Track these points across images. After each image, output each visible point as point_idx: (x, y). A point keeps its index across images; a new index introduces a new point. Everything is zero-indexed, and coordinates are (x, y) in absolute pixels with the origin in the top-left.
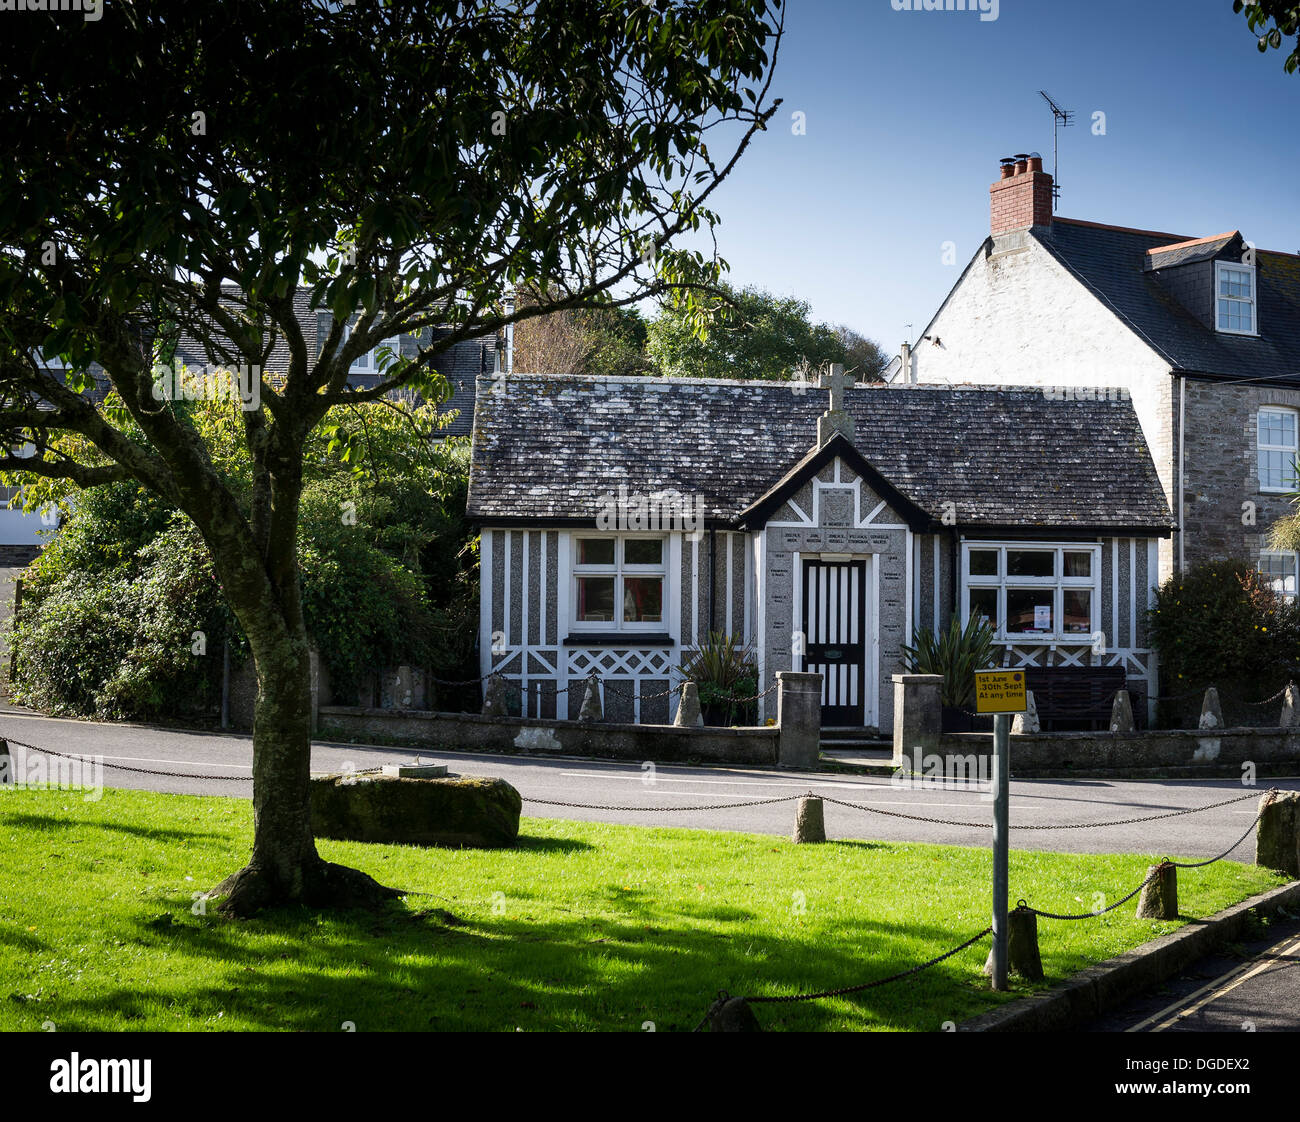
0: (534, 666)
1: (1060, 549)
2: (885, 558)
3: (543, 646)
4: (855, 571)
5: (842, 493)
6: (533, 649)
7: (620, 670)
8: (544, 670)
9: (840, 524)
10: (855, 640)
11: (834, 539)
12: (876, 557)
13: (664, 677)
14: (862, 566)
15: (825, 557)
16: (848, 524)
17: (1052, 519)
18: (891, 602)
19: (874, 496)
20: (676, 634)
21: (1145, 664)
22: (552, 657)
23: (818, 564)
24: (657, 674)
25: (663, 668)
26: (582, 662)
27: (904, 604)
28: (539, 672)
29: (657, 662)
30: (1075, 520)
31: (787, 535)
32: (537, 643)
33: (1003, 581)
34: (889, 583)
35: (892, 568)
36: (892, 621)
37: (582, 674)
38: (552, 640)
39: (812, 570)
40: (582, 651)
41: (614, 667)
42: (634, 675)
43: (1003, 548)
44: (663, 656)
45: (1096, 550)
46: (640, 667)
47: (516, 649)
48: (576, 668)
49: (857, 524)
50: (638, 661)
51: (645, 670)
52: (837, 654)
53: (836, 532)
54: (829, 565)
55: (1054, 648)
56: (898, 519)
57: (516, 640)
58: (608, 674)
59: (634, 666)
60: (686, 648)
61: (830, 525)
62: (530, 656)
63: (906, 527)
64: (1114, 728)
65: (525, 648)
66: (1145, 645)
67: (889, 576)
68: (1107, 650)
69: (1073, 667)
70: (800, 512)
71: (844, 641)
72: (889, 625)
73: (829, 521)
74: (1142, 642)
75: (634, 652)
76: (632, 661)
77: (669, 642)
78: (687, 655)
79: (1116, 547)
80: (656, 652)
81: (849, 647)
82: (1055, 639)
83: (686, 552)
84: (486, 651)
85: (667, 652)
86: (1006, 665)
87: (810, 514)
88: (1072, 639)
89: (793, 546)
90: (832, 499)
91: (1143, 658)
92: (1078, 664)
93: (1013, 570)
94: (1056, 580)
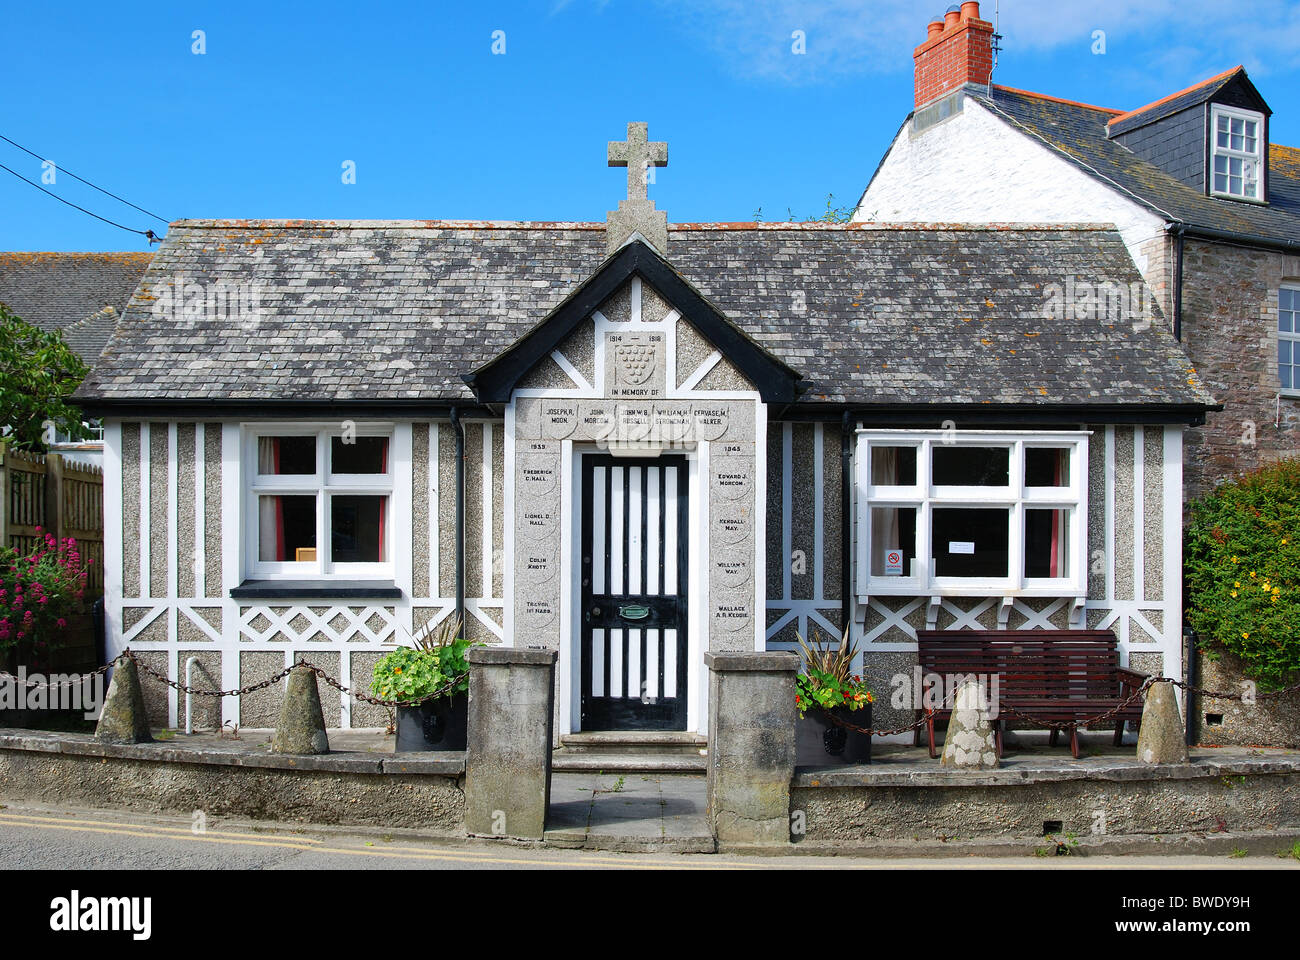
0: (186, 631)
1: (1017, 445)
2: (720, 447)
3: (201, 600)
4: (672, 473)
5: (644, 340)
6: (185, 604)
7: (317, 636)
8: (200, 636)
9: (642, 392)
10: (671, 589)
12: (703, 448)
13: (387, 647)
14: (682, 464)
15: (613, 451)
16: (654, 392)
17: (1008, 397)
18: (730, 524)
19: (700, 344)
20: (404, 584)
21: (1158, 624)
22: (212, 614)
23: (609, 461)
24: (376, 643)
25: (385, 632)
26: (259, 622)
27: (751, 528)
28: (195, 639)
29: (376, 623)
30: (1043, 396)
31: (551, 412)
32: (192, 595)
33: (924, 494)
34: (726, 490)
35: (731, 466)
36: (730, 555)
37: (260, 642)
38: (212, 590)
39: (599, 473)
40: (261, 607)
41: (310, 632)
42: (340, 643)
43: (924, 444)
44: (383, 613)
45: (1078, 447)
46: (349, 632)
47: (159, 605)
48: (251, 632)
49: (670, 392)
50: (346, 622)
51: (356, 636)
52: (642, 613)
53: (635, 406)
54: (626, 463)
55: (1008, 602)
56: (741, 382)
57: (157, 590)
58: (299, 642)
59: (339, 630)
60: (421, 602)
61: (624, 392)
62: (180, 615)
63: (756, 395)
64: (1147, 755)
65: (172, 602)
66: (1158, 597)
67: (726, 480)
68: (1096, 604)
69: (1038, 633)
70: (573, 373)
71: (653, 590)
72: (725, 562)
73: (620, 387)
74: (1154, 590)
75: (339, 607)
76: (337, 622)
77: (394, 594)
78: (420, 615)
79: (1110, 440)
80: (374, 607)
81: (661, 600)
82: (1012, 584)
83: (419, 454)
84: (114, 604)
85: (391, 609)
86: (930, 628)
87: (589, 376)
88: (1039, 587)
89: (563, 429)
90: (627, 349)
91: (1156, 616)
92: (1048, 626)
93: (940, 477)
94: (1013, 492)
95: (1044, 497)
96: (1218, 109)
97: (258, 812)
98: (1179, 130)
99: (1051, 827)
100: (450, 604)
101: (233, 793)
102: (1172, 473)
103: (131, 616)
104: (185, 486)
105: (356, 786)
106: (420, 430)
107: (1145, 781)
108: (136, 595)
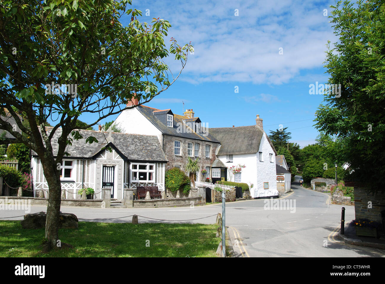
1: (148, 165)
2: (119, 166)
9: (110, 159)
10: (112, 182)
12: (117, 166)
13: (73, 189)
14: (114, 167)
15: (107, 166)
16: (112, 159)
17: (147, 159)
18: (120, 174)
19: (117, 154)
20: (75, 180)
21: (162, 186)
23: (106, 167)
24: (71, 188)
25: (72, 187)
27: (122, 175)
28: (46, 188)
29: (71, 186)
30: (151, 160)
31: (100, 161)
33: (138, 170)
34: (119, 171)
35: (120, 168)
36: (120, 178)
39: (104, 168)
43: (138, 164)
45: (154, 165)
46: (68, 187)
47: (41, 183)
49: (114, 159)
50: (67, 186)
51: (69, 187)
52: (109, 184)
53: (109, 161)
54: (108, 167)
55: (147, 183)
56: (121, 158)
57: (41, 181)
59: (66, 187)
60: (77, 183)
62: (44, 185)
63: (123, 160)
64: (163, 198)
65: (43, 183)
66: (162, 183)
67: (119, 169)
68: (156, 184)
69: (150, 187)
70: (103, 156)
71: (110, 182)
73: (108, 158)
74: (162, 182)
75: (67, 184)
76: (66, 186)
77: (74, 182)
78: (77, 184)
79: (157, 164)
80: (71, 184)
81: (111, 183)
82: (147, 181)
83: (78, 164)
84: (35, 183)
85: (73, 184)
86: (138, 186)
87: (105, 157)
88: (150, 181)
89: (101, 163)
90: (109, 154)
91: (162, 185)
92: (151, 186)
93: (140, 168)
94: (147, 170)
95: (151, 171)
96: (168, 115)
97: (81, 206)
98: (163, 117)
99: (155, 205)
100: (81, 183)
102: (164, 168)
103: (37, 185)
105: (91, 202)
106: (78, 161)
107: (163, 201)
108: (38, 182)
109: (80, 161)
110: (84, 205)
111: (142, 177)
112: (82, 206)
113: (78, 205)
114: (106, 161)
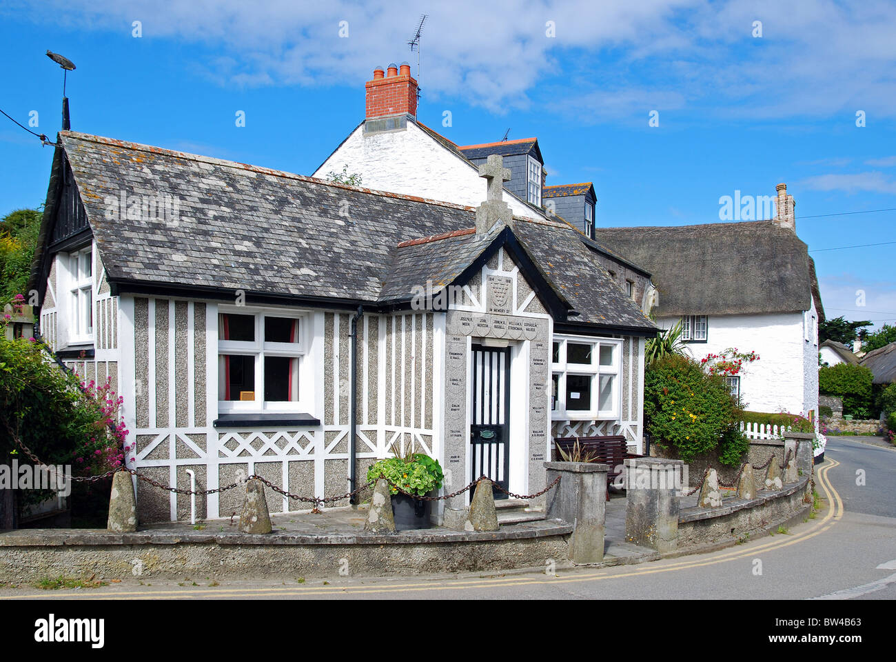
0: (183, 451)
1: (597, 344)
2: (535, 344)
3: (192, 429)
4: (503, 355)
5: (504, 281)
6: (181, 432)
7: (269, 452)
8: (192, 454)
9: (502, 311)
10: (502, 422)
11: (498, 325)
12: (527, 345)
13: (310, 457)
14: (508, 351)
15: (488, 343)
16: (508, 311)
17: (594, 320)
18: (538, 386)
19: (526, 286)
20: (318, 414)
21: (635, 432)
22: (200, 439)
24: (304, 455)
25: (309, 448)
26: (232, 444)
27: (546, 388)
28: (188, 457)
29: (303, 442)
30: (605, 320)
31: (463, 319)
32: (185, 425)
33: (563, 367)
34: (537, 368)
35: (539, 354)
36: (538, 403)
37: (232, 457)
38: (200, 422)
40: (232, 434)
41: (264, 449)
42: (282, 456)
43: (563, 341)
44: (308, 435)
45: (618, 345)
46: (288, 448)
47: (163, 433)
48: (226, 451)
49: (515, 312)
50: (286, 442)
51: (292, 451)
52: (490, 434)
53: (499, 318)
54: (491, 350)
55: (590, 423)
56: (542, 309)
57: (162, 422)
58: (257, 456)
59: (282, 447)
60: (329, 428)
61: (495, 310)
62: (178, 439)
63: (549, 317)
65: (172, 430)
66: (636, 419)
67: (534, 366)
68: (619, 423)
69: (597, 438)
71: (494, 422)
72: (536, 406)
73: (493, 307)
75: (282, 432)
76: (281, 443)
77: (316, 423)
78: (330, 435)
80: (303, 432)
81: (498, 427)
82: (592, 414)
83: (329, 333)
84: (130, 433)
85: (312, 432)
86: (559, 436)
87: (477, 298)
88: (602, 415)
89: (467, 329)
90: (496, 286)
91: (635, 429)
92: (601, 435)
93: (569, 358)
94: (593, 368)
95: (605, 369)
99: (733, 531)
100: (347, 428)
101: (459, 558)
102: (641, 360)
103: (143, 441)
104: (181, 346)
105: (522, 546)
106: (329, 317)
107: (752, 509)
108: (146, 426)
109: (337, 321)
110: (492, 562)
111: (575, 395)
112: (481, 569)
113: (462, 566)
114: (483, 323)
